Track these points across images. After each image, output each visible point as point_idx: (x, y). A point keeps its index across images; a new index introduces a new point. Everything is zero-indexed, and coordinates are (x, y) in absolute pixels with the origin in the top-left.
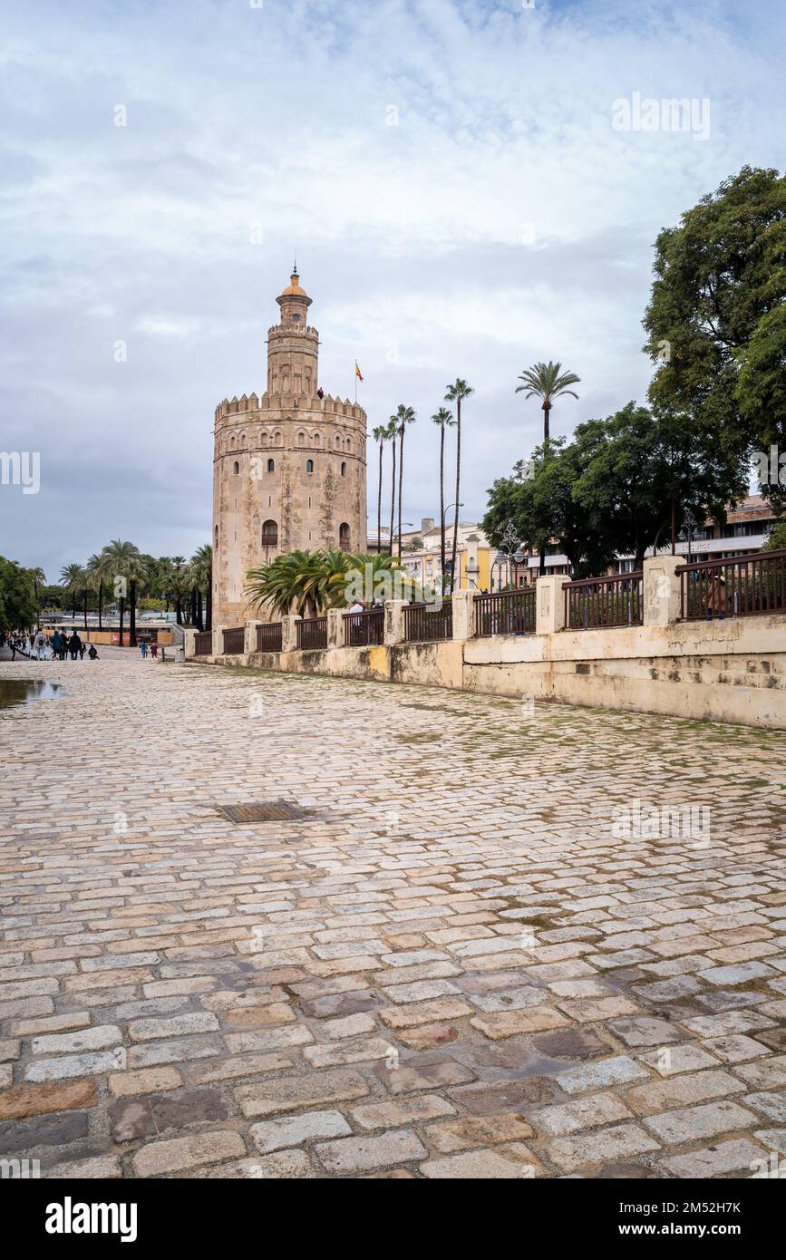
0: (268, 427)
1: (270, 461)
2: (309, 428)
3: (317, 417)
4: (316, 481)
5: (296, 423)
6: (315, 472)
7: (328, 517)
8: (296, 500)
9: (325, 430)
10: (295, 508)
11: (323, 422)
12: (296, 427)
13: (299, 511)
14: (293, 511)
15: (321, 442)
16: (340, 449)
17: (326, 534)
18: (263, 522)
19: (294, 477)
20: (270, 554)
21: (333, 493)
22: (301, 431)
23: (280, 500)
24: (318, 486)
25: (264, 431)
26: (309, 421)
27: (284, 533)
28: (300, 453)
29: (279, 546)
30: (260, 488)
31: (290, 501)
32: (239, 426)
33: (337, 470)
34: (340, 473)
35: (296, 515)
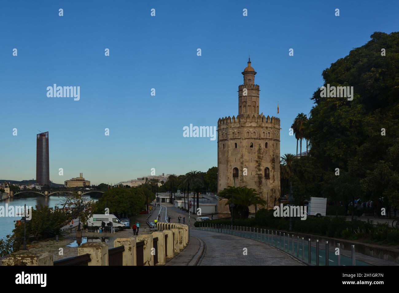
0: (235, 130)
1: (236, 144)
2: (251, 130)
3: (254, 125)
4: (254, 151)
5: (246, 128)
6: (253, 148)
7: (259, 166)
8: (246, 160)
9: (257, 129)
10: (245, 162)
11: (257, 127)
12: (246, 130)
13: (247, 164)
14: (245, 164)
15: (256, 135)
16: (265, 137)
17: (258, 173)
18: (233, 168)
19: (245, 150)
20: (236, 181)
21: (261, 155)
22: (247, 131)
23: (240, 160)
24: (255, 153)
25: (233, 132)
26: (251, 127)
27: (241, 173)
28: (247, 140)
29: (239, 178)
30: (232, 155)
31: (243, 160)
32: (224, 130)
33: (263, 146)
34: (265, 147)
35: (246, 165)
